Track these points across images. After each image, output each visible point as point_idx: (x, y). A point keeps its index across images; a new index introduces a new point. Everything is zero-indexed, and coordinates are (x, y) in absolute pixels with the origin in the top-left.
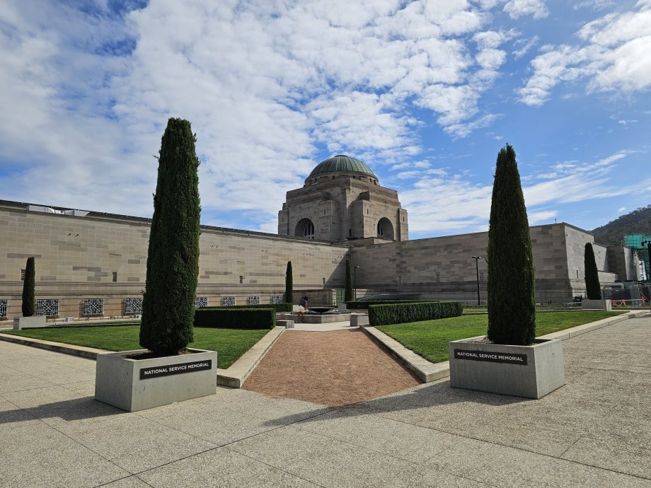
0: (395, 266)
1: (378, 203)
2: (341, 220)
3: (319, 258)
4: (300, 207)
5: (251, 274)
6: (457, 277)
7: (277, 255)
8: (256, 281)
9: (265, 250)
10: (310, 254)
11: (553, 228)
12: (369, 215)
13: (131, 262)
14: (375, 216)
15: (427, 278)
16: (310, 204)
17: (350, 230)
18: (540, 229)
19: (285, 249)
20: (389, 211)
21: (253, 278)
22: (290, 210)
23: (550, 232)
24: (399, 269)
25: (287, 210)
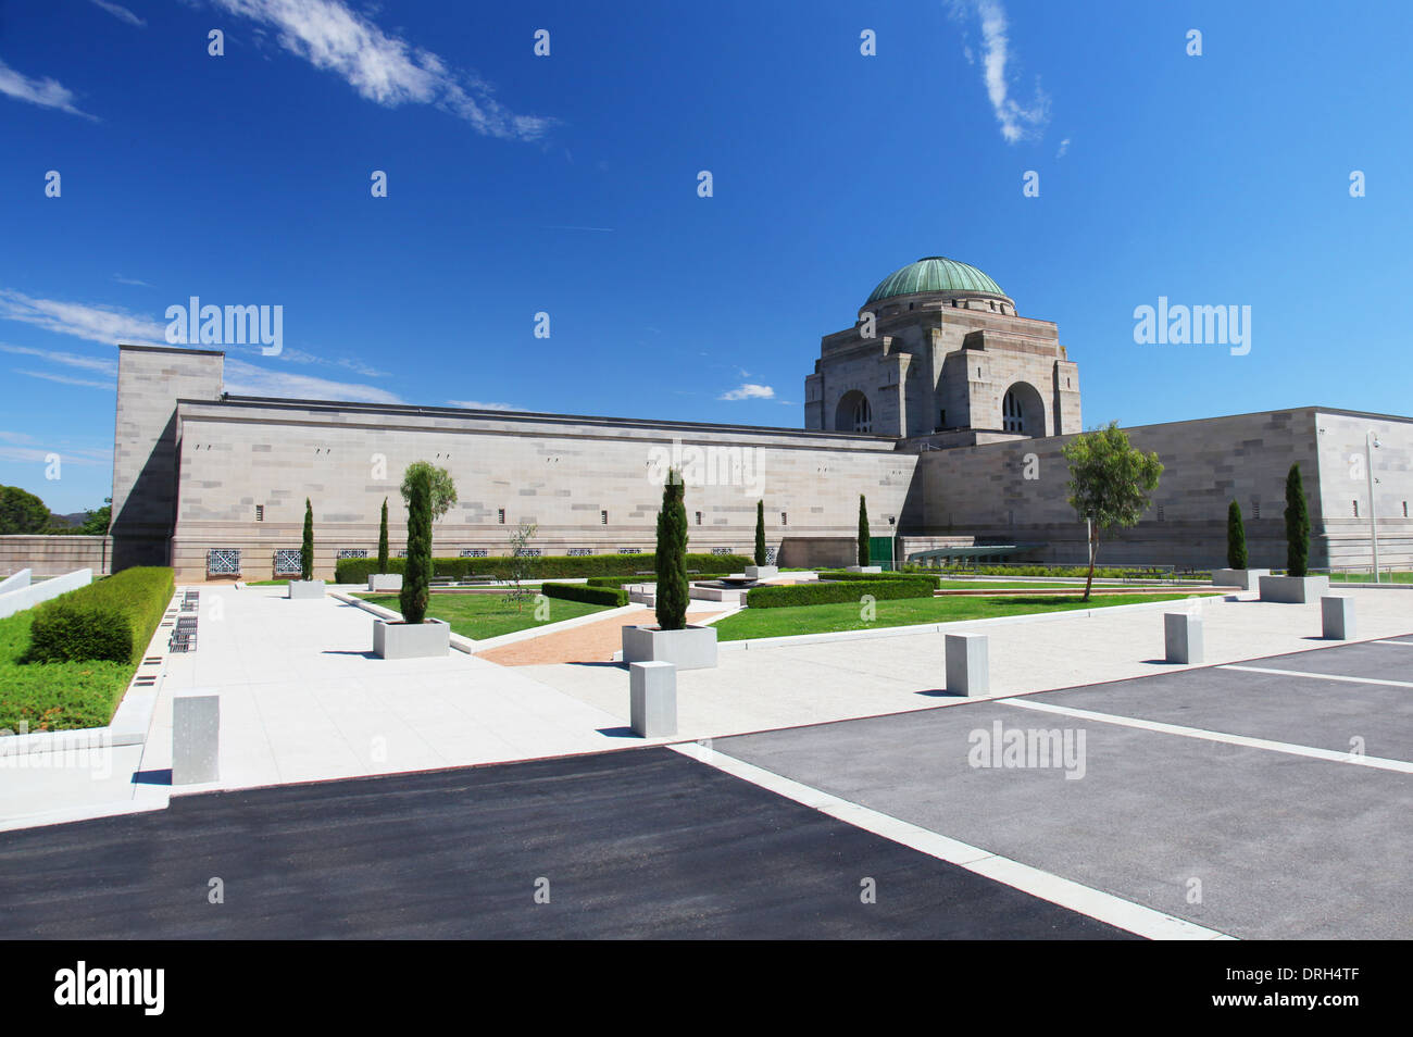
0: (1001, 490)
1: (1005, 352)
2: (922, 392)
3: (850, 476)
4: (845, 369)
5: (716, 509)
10: (831, 470)
11: (1294, 417)
12: (982, 380)
13: (523, 493)
14: (997, 381)
16: (862, 362)
17: (943, 412)
18: (1269, 419)
20: (1032, 368)
21: (721, 515)
22: (827, 372)
23: (1289, 424)
24: (1009, 497)
25: (823, 374)
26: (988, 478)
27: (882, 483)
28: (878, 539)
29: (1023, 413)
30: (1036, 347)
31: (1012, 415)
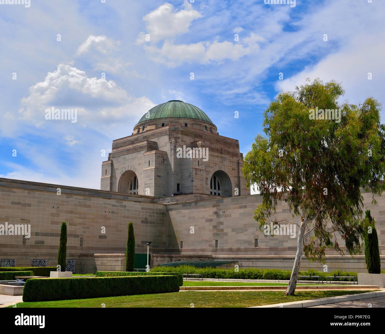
0: (211, 228)
2: (168, 173)
3: (124, 217)
4: (125, 158)
5: (37, 234)
6: (277, 242)
7: (71, 212)
8: (43, 242)
9: (56, 206)
10: (113, 212)
12: (200, 167)
14: (208, 169)
15: (245, 242)
16: (134, 155)
17: (178, 185)
19: (81, 206)
20: (226, 163)
21: (40, 238)
22: (114, 161)
24: (215, 232)
25: (112, 161)
26: (204, 220)
27: (142, 222)
28: (139, 255)
29: (221, 187)
30: (228, 152)
31: (215, 188)
